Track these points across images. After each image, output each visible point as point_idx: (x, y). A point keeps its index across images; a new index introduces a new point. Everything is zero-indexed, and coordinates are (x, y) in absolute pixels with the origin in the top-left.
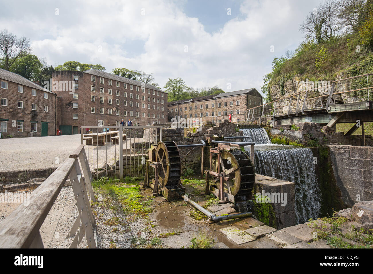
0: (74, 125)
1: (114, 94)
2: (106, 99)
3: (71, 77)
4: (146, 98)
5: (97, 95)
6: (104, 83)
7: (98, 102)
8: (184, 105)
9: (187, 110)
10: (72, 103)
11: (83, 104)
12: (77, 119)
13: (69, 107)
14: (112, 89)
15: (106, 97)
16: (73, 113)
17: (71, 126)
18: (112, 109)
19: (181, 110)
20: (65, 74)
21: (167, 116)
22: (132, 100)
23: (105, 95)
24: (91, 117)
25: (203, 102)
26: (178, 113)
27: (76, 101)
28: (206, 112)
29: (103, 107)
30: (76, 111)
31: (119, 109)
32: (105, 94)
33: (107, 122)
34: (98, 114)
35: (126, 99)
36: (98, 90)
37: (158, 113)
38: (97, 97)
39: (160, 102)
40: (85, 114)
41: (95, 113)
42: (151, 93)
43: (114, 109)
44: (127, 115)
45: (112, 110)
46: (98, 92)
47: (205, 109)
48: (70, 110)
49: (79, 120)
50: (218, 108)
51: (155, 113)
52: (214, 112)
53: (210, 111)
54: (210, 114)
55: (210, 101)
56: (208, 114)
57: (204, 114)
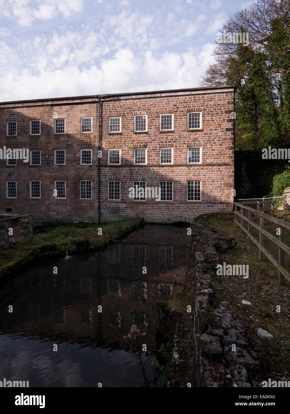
25: (41, 108)
28: (53, 149)
47: (53, 137)
50: (110, 134)
52: (91, 150)
53: (73, 147)
54: (72, 155)
55: (73, 107)
56: (64, 156)
57: (46, 155)
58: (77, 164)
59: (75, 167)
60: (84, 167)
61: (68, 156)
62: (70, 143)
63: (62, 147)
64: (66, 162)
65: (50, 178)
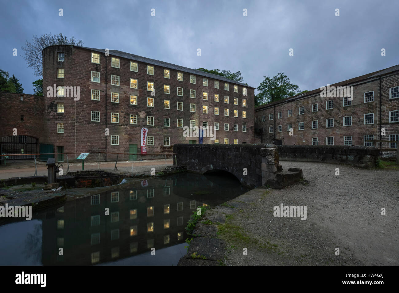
0: (57, 144)
1: (142, 87)
2: (124, 96)
3: (54, 57)
4: (211, 95)
5: (105, 89)
6: (119, 68)
7: (106, 102)
8: (286, 105)
9: (293, 116)
10: (54, 103)
11: (72, 106)
12: (63, 133)
13: (50, 112)
14: (137, 79)
15: (124, 93)
16: (56, 122)
17: (54, 145)
18: (137, 114)
19: (280, 116)
21: (254, 128)
22: (180, 99)
23: (122, 89)
24: (90, 130)
26: (275, 121)
27: (61, 100)
28: (342, 117)
29: (118, 110)
30: (62, 118)
31: (153, 115)
32: (122, 87)
33: (127, 138)
35: (168, 97)
36: (106, 81)
37: (235, 123)
39: (240, 103)
40: (76, 124)
41: (99, 121)
43: (143, 115)
44: (169, 126)
45: (139, 116)
46: (106, 83)
48: (51, 117)
49: (65, 135)
50: (391, 100)
51: (228, 123)
52: (374, 114)
53: (358, 113)
54: (357, 119)
55: (357, 87)
56: (350, 120)
57: (337, 120)
58: (361, 124)
59: (360, 127)
60: (367, 126)
61: (353, 119)
62: (355, 111)
63: (349, 114)
64: (352, 124)
65: (340, 134)
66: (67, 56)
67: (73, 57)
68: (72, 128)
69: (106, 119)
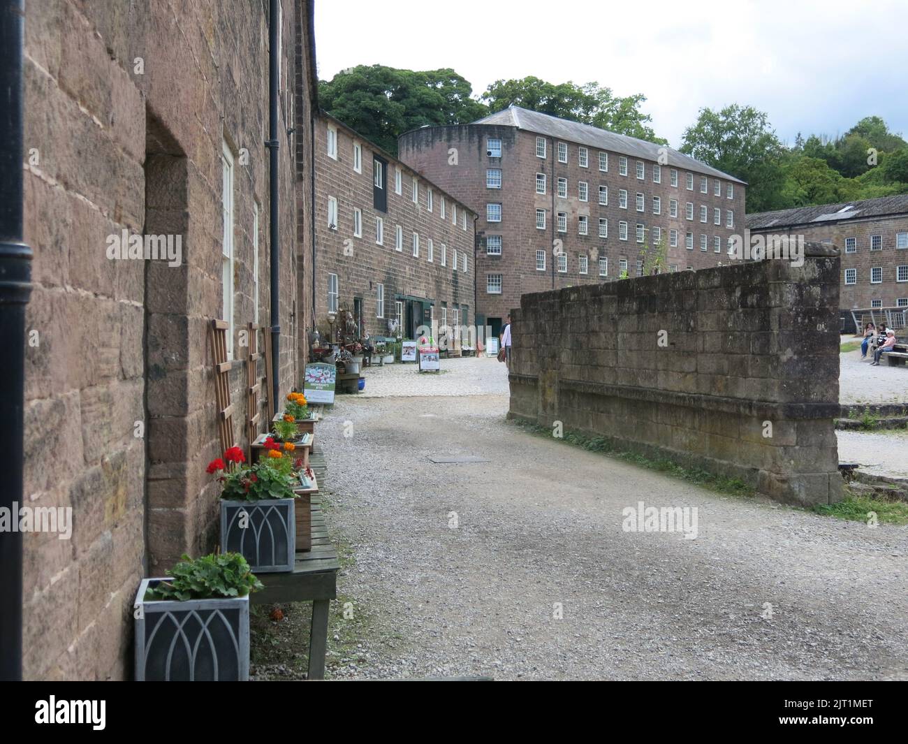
0: (488, 315)
1: (594, 198)
2: (571, 217)
3: (480, 147)
4: (680, 206)
5: (551, 205)
6: (566, 162)
10: (483, 236)
11: (516, 241)
12: (500, 292)
14: (588, 181)
15: (573, 212)
16: (485, 272)
17: (483, 316)
18: (588, 253)
20: (460, 139)
22: (640, 217)
23: (570, 203)
27: (496, 230)
30: (497, 265)
32: (570, 201)
34: (554, 273)
35: (625, 216)
36: (552, 189)
38: (550, 213)
39: (724, 220)
40: (521, 276)
41: (544, 269)
42: (697, 188)
43: (594, 254)
45: (589, 257)
46: (553, 195)
49: (504, 297)
66: (507, 147)
67: (514, 148)
68: (516, 284)
69: (553, 264)
